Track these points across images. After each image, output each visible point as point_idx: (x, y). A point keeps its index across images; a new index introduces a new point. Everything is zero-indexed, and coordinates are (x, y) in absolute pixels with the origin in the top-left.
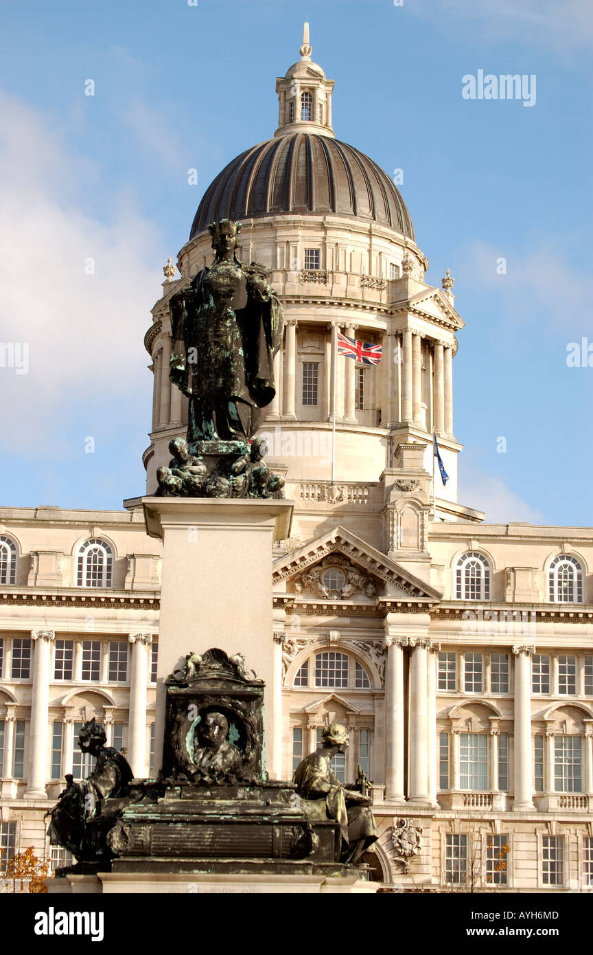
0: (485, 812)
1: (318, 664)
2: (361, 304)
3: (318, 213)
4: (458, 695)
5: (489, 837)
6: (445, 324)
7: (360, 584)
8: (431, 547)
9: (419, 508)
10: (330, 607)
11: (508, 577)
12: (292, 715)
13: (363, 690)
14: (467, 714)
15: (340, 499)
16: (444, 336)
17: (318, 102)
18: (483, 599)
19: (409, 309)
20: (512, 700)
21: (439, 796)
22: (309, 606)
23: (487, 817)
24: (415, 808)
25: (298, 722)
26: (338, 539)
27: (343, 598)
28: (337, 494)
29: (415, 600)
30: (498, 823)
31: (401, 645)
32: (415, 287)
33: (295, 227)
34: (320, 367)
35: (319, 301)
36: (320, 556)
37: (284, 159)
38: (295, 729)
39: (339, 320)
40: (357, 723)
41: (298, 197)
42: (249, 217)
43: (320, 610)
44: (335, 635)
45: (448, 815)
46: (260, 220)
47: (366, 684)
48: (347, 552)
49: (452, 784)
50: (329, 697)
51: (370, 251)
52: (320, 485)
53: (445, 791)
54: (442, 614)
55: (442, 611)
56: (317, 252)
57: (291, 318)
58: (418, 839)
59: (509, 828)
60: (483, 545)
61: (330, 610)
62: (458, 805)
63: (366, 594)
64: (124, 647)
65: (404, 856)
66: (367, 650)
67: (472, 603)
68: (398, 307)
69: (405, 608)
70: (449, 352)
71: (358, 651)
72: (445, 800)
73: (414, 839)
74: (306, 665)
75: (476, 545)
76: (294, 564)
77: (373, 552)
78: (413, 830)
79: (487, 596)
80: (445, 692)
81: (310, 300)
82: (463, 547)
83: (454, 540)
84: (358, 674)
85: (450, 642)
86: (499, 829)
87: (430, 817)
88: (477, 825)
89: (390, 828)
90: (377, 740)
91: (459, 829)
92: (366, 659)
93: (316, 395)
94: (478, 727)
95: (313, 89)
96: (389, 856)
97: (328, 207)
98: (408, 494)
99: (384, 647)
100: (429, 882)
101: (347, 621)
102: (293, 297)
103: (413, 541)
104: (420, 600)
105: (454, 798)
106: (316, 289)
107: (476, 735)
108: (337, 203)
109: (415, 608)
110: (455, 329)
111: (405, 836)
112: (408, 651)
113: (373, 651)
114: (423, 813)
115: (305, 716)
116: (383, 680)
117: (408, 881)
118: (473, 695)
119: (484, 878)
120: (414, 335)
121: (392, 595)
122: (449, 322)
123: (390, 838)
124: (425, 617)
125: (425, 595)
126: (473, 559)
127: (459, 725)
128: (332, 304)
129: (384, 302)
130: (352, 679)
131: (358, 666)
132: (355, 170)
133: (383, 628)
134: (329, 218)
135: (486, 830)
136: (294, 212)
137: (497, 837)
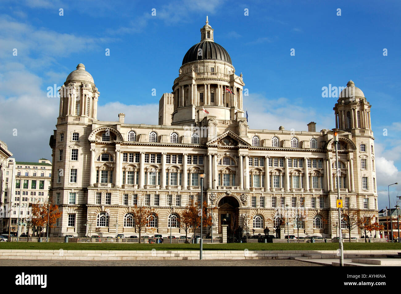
0: (260, 192)
1: (223, 160)
2: (224, 80)
3: (214, 59)
4: (253, 167)
5: (261, 197)
6: (241, 85)
7: (233, 143)
8: (248, 135)
9: (245, 126)
10: (226, 147)
11: (264, 141)
12: (219, 171)
13: (233, 165)
14: (256, 171)
15: (227, 124)
16: (241, 87)
17: (210, 34)
18: (258, 146)
19: (234, 81)
20: (265, 168)
21: (250, 188)
22: (222, 147)
23: (260, 193)
24: (246, 191)
25: (220, 172)
26: (229, 133)
27: (229, 146)
28: (227, 123)
29: (245, 146)
30: (263, 194)
31: (242, 156)
32: (235, 76)
33: (209, 63)
34: (214, 94)
35: (215, 79)
36: (225, 136)
37: (205, 47)
38: (219, 174)
39: (220, 84)
40: (232, 173)
41: (209, 56)
42: (198, 60)
43: (224, 148)
44: (228, 153)
45: (252, 193)
46: (201, 61)
47: (234, 164)
48: (230, 136)
49: (252, 186)
50: (226, 167)
51: (225, 68)
52: (223, 121)
53: (251, 188)
54: (250, 149)
55: (250, 148)
56: (214, 68)
57: (209, 83)
58: (247, 198)
59: (265, 195)
60: (258, 134)
61: (226, 148)
62: (254, 190)
63: (234, 145)
64: (181, 156)
65: (244, 201)
66: (234, 157)
67: (257, 147)
68: (232, 81)
69: (243, 148)
70: (242, 91)
71: (232, 157)
72: (251, 189)
73: (246, 198)
74: (221, 160)
75: (257, 134)
76: (219, 138)
77: (236, 136)
78: (246, 196)
79: (259, 145)
80: (251, 166)
81: (213, 79)
82: (254, 135)
83: (252, 133)
84: (232, 162)
85: (252, 155)
86: (263, 195)
87: (249, 193)
88: (258, 195)
89: (241, 195)
90: (237, 176)
91: (254, 195)
92: (234, 159)
93: (214, 100)
94: (258, 174)
95: (209, 31)
96: (241, 201)
97: (215, 58)
98: (243, 123)
99: (238, 156)
100: (249, 207)
101: (230, 150)
102: (209, 78)
103: (244, 133)
104: (246, 146)
105: (253, 189)
106: (214, 76)
107: (257, 175)
108: (217, 57)
109: (245, 148)
110: (243, 86)
111: (244, 197)
112: (244, 157)
113: (235, 157)
114: (248, 192)
115: (221, 171)
116: (238, 163)
117: (245, 207)
118: (256, 167)
119: (260, 206)
120: (235, 87)
121: (240, 145)
122: (242, 84)
123: (241, 198)
124: (247, 150)
125: (247, 145)
126: (256, 137)
127: (254, 173)
128: (218, 80)
129: (229, 80)
130: (231, 163)
131: (232, 160)
132: (221, 50)
133: (238, 152)
134: (216, 61)
135: (260, 196)
136: (208, 59)
137: (262, 197)
